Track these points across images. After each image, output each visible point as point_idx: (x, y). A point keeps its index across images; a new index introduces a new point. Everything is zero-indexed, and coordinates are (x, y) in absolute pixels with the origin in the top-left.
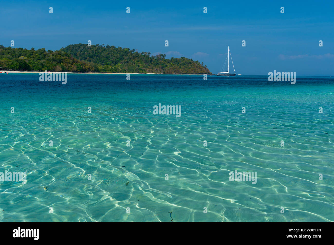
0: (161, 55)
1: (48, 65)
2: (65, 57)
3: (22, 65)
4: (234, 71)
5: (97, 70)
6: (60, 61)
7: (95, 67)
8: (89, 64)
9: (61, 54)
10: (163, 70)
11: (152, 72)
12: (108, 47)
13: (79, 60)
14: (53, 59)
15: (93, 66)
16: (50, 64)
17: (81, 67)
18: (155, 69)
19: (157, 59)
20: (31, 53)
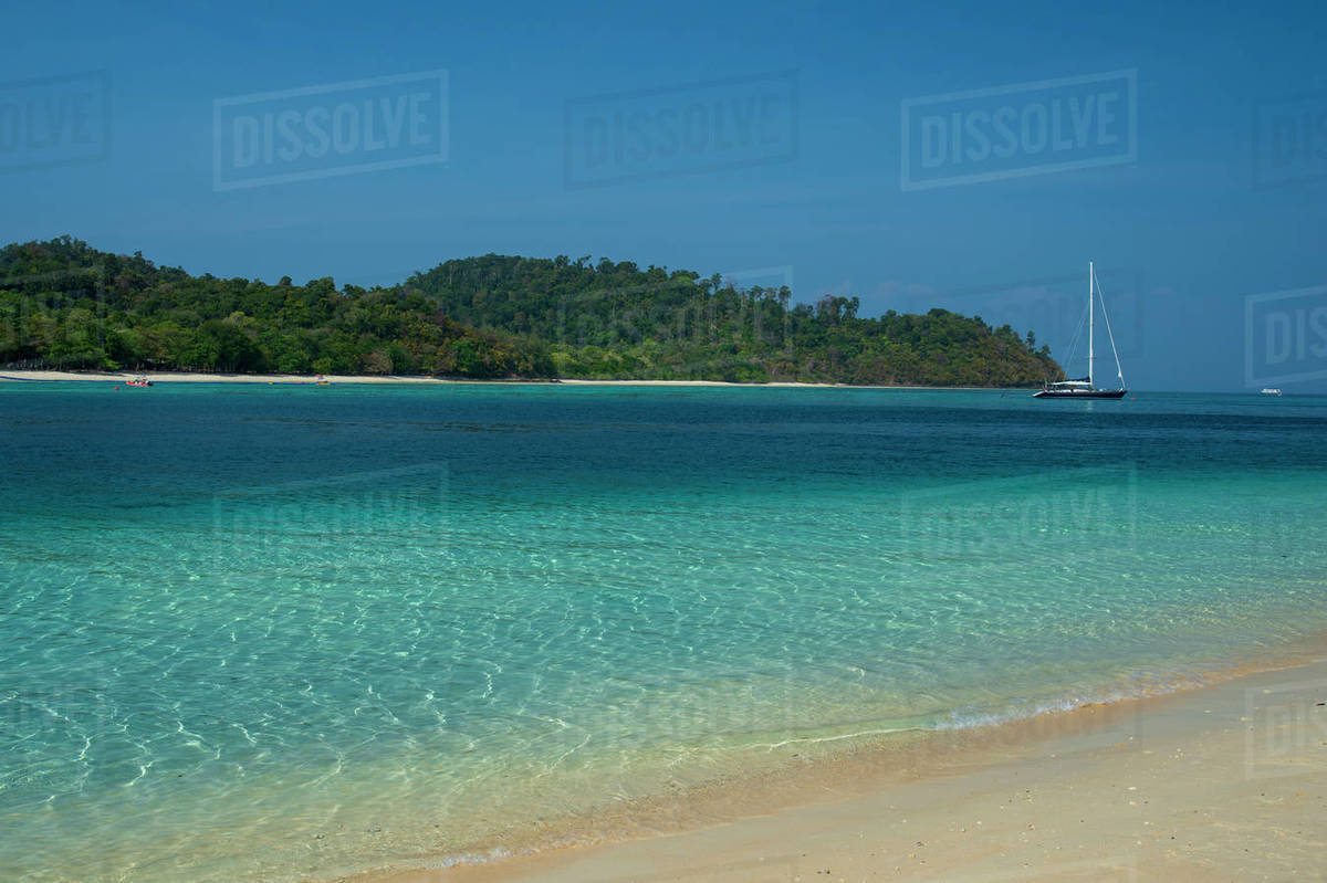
0: (837, 303)
1: (337, 346)
2: (410, 314)
3: (230, 349)
4: (1120, 375)
5: (547, 371)
6: (390, 332)
7: (537, 357)
8: (511, 342)
9: (394, 303)
10: (846, 366)
11: (796, 376)
12: (606, 266)
13: (468, 327)
14: (362, 321)
15: (529, 352)
16: (345, 344)
17: (474, 357)
18: (810, 364)
19: (819, 318)
20: (280, 299)
